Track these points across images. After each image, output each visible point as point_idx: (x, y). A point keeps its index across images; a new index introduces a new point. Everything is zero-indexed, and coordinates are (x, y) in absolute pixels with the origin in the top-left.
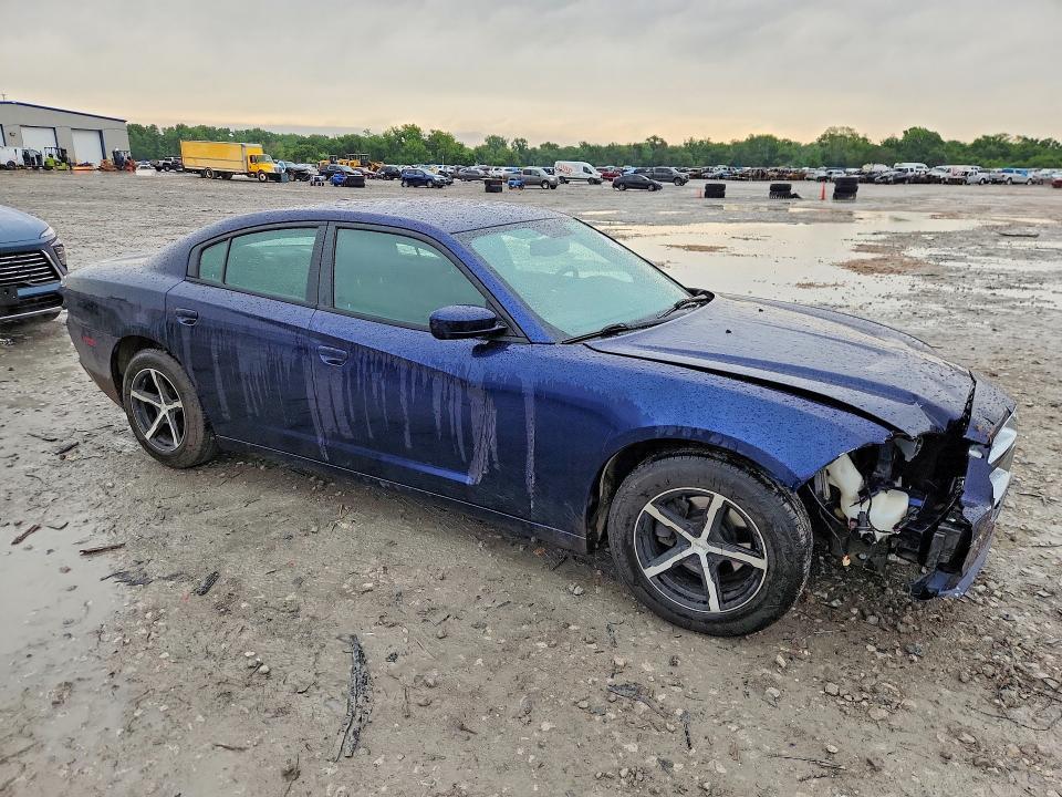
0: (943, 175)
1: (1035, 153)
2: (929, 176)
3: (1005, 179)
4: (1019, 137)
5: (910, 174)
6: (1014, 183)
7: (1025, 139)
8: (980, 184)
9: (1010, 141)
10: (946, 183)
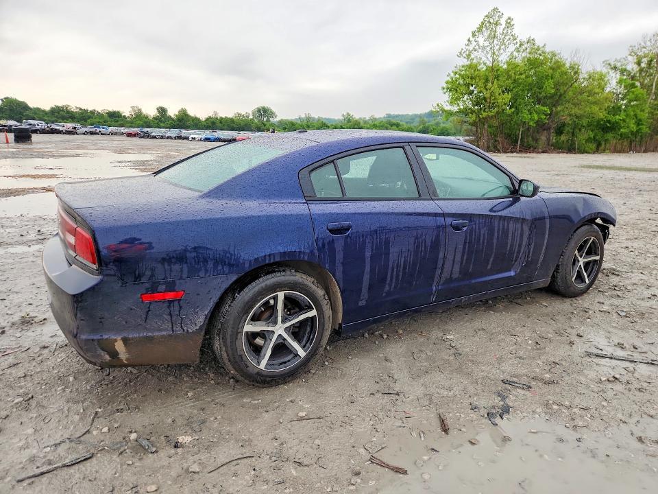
0: (61, 129)
1: (89, 118)
2: (52, 129)
3: (98, 131)
4: (77, 108)
5: (38, 127)
6: (102, 134)
7: (81, 109)
8: (84, 134)
9: (73, 110)
10: (64, 133)
